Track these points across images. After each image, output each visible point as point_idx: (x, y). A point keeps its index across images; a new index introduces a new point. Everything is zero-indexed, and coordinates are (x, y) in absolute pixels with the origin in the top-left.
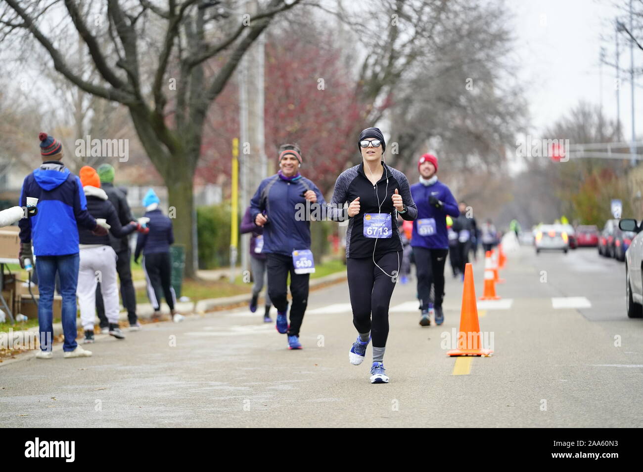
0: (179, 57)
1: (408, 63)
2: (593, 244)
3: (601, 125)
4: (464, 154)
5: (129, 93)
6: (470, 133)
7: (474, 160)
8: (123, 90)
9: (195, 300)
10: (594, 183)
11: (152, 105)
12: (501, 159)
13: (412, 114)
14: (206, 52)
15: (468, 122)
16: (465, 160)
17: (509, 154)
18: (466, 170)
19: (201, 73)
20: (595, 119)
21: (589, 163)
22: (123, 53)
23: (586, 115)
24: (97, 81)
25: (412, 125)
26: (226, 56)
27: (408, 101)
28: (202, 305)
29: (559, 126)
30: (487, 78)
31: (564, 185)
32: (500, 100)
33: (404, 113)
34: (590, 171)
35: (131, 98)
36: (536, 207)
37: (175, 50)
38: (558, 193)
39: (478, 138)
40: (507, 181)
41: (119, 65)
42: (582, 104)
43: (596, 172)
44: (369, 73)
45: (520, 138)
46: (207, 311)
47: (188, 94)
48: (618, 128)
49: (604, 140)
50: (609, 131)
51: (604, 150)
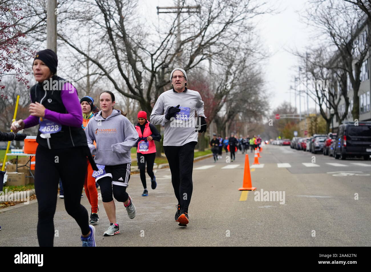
0: (156, 85)
1: (232, 88)
2: (288, 145)
3: (291, 108)
4: (250, 117)
5: (139, 96)
6: (251, 111)
7: (252, 119)
8: (137, 96)
9: (158, 164)
10: (289, 126)
11: (146, 100)
12: (260, 119)
13: (233, 105)
15: (251, 108)
16: (250, 119)
17: (263, 118)
18: (250, 122)
20: (289, 107)
21: (287, 120)
22: (137, 84)
23: (286, 106)
24: (130, 93)
25: (233, 108)
27: (231, 100)
28: (160, 166)
29: (278, 109)
30: (256, 93)
31: (279, 127)
32: (260, 101)
33: (231, 104)
34: (287, 122)
35: (140, 98)
36: (271, 134)
37: (154, 83)
38: (278, 129)
39: (254, 112)
40: (262, 125)
41: (136, 87)
42: (285, 103)
43: (289, 123)
44: (219, 91)
45: (266, 112)
46: (162, 168)
48: (296, 110)
49: (291, 113)
50: (293, 110)
51: (292, 116)
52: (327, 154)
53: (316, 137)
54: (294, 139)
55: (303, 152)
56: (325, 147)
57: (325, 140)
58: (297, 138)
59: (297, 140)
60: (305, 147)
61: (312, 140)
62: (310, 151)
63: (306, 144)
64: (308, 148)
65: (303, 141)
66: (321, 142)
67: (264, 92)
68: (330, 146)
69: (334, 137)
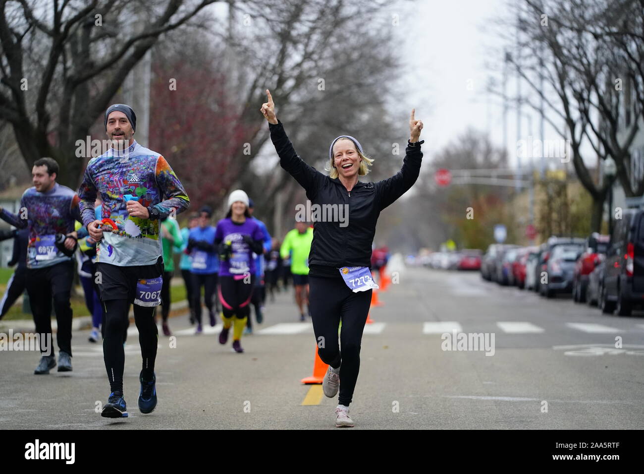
0: (64, 76)
1: (297, 86)
2: (476, 268)
3: (488, 151)
10: (479, 208)
14: (90, 70)
19: (86, 91)
20: (482, 146)
21: (475, 189)
22: (8, 71)
23: (473, 142)
26: (111, 74)
29: (447, 153)
30: (376, 102)
31: (450, 210)
32: (388, 125)
34: (475, 197)
35: (15, 115)
37: (59, 68)
38: (445, 217)
42: (470, 131)
43: (482, 197)
47: (72, 112)
48: (504, 155)
49: (490, 166)
50: (495, 158)
51: (490, 177)
52: (582, 298)
53: (554, 246)
54: (493, 251)
55: (515, 292)
56: (578, 276)
57: (578, 257)
58: (501, 248)
59: (501, 256)
60: (524, 276)
61: (544, 255)
62: (537, 288)
63: (525, 266)
64: (531, 280)
65: (519, 258)
66: (568, 261)
67: (400, 98)
68: (592, 276)
69: (600, 248)
